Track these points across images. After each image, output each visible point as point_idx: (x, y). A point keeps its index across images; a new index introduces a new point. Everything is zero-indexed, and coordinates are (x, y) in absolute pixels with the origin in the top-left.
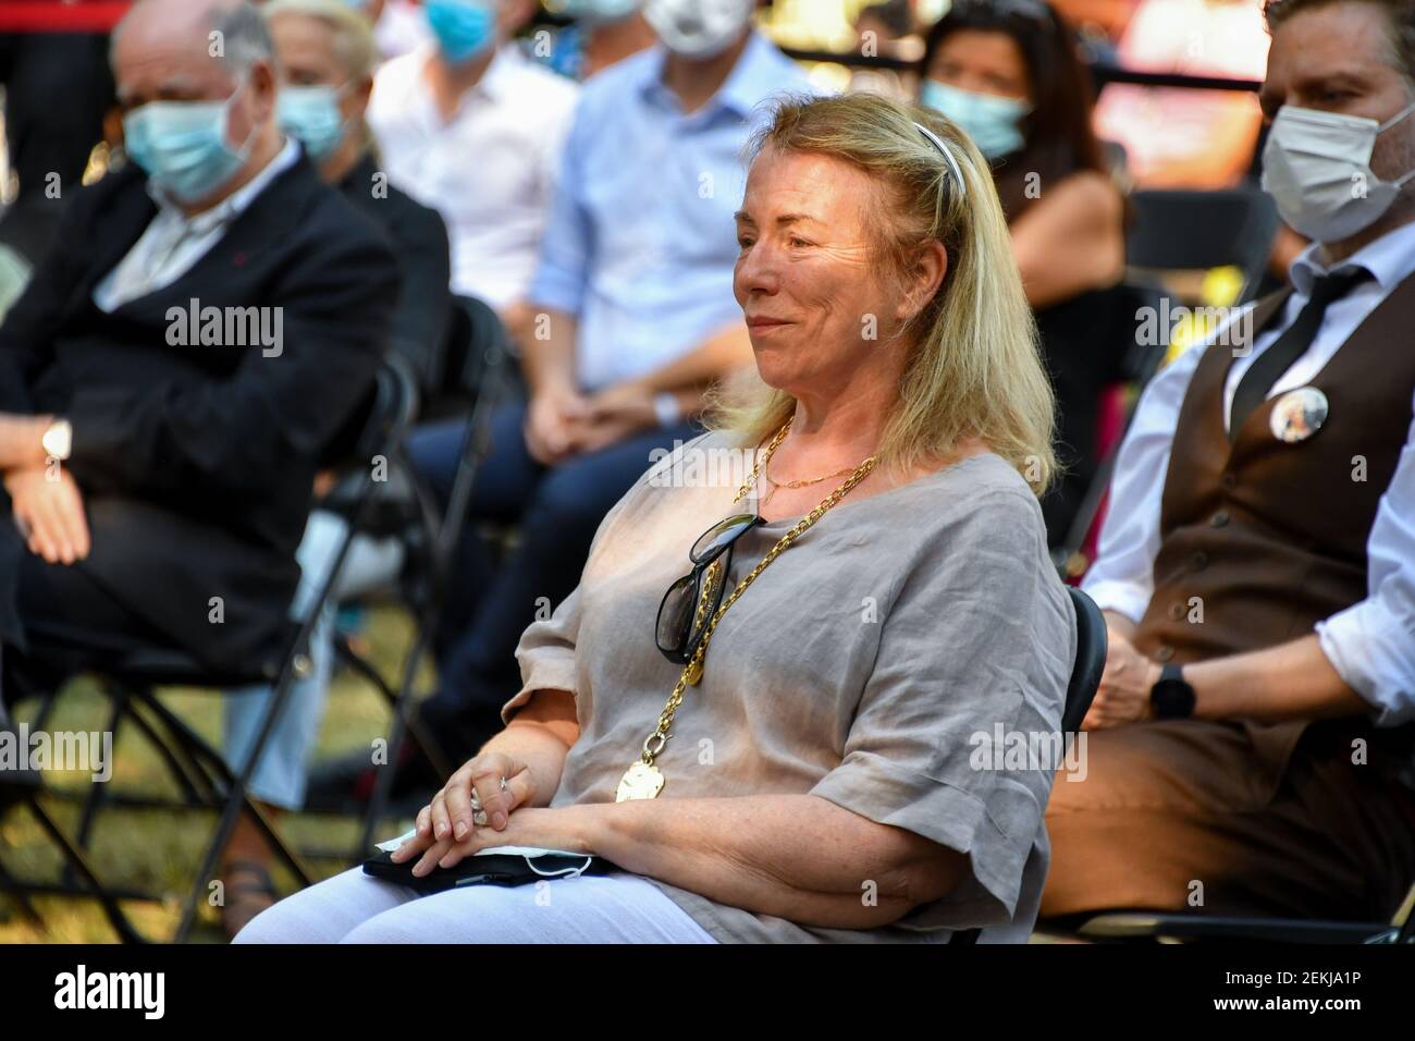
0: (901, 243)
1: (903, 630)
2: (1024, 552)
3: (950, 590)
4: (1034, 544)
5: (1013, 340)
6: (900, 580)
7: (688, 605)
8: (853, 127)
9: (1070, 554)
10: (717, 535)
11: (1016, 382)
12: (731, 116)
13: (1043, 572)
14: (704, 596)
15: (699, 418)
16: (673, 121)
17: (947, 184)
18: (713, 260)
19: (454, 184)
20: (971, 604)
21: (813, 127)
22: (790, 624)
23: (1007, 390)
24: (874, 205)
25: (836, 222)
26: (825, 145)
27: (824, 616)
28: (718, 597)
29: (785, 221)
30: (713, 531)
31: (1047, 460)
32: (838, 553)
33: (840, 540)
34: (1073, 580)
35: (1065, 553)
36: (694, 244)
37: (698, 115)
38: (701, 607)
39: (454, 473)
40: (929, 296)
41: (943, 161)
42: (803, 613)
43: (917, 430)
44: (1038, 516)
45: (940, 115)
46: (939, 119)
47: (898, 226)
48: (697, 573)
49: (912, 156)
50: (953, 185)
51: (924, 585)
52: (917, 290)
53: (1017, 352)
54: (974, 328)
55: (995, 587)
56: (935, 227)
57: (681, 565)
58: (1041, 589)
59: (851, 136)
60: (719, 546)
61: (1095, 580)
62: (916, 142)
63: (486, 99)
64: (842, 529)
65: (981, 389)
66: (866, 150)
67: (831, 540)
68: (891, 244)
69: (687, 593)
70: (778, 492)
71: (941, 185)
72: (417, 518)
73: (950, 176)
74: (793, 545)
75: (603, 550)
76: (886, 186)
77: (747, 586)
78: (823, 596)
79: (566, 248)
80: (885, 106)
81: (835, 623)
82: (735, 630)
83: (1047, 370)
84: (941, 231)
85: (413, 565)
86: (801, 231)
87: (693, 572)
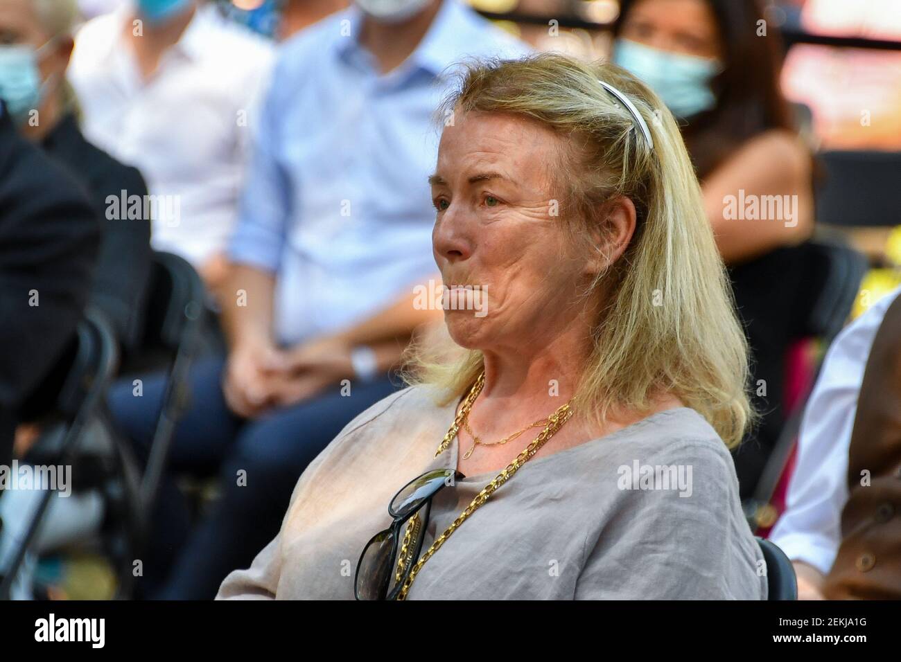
0: (590, 198)
1: (596, 582)
2: (715, 505)
3: (643, 543)
4: (725, 497)
5: (705, 289)
6: (595, 534)
7: (387, 558)
8: (539, 87)
9: (761, 505)
10: (416, 488)
11: (707, 329)
12: (425, 77)
13: (736, 524)
14: (404, 549)
15: (399, 372)
16: (369, 81)
17: (633, 140)
18: (409, 217)
19: (156, 142)
20: (663, 557)
21: (499, 89)
22: (487, 577)
23: (699, 338)
24: (561, 163)
25: (526, 180)
26: (512, 106)
27: (520, 569)
28: (417, 550)
29: (477, 180)
30: (413, 485)
31: (744, 407)
32: (534, 507)
33: (538, 494)
34: (763, 532)
35: (756, 505)
36: (390, 201)
37: (395, 75)
38: (401, 560)
39: (154, 427)
40: (619, 251)
41: (629, 117)
42: (501, 566)
43: (612, 380)
44: (730, 470)
45: (626, 73)
46: (626, 78)
47: (586, 182)
48: (396, 527)
49: (597, 113)
50: (639, 142)
51: (618, 537)
52: (607, 246)
53: (709, 302)
54: (665, 280)
55: (686, 540)
56: (622, 182)
57: (379, 519)
58: (733, 541)
59: (537, 97)
60: (417, 500)
61: (783, 532)
62: (601, 100)
63: (185, 58)
64: (539, 484)
65: (673, 339)
66: (552, 109)
67: (530, 494)
68: (580, 201)
69: (385, 547)
70: (478, 447)
71: (627, 141)
72: (117, 471)
73: (636, 132)
74: (491, 499)
75: (304, 501)
76: (574, 144)
77: (445, 539)
78: (520, 549)
79: (265, 206)
80: (570, 65)
81: (532, 576)
82: (434, 582)
83: (740, 319)
84: (628, 185)
85: (112, 519)
86: (495, 190)
87: (392, 527)
